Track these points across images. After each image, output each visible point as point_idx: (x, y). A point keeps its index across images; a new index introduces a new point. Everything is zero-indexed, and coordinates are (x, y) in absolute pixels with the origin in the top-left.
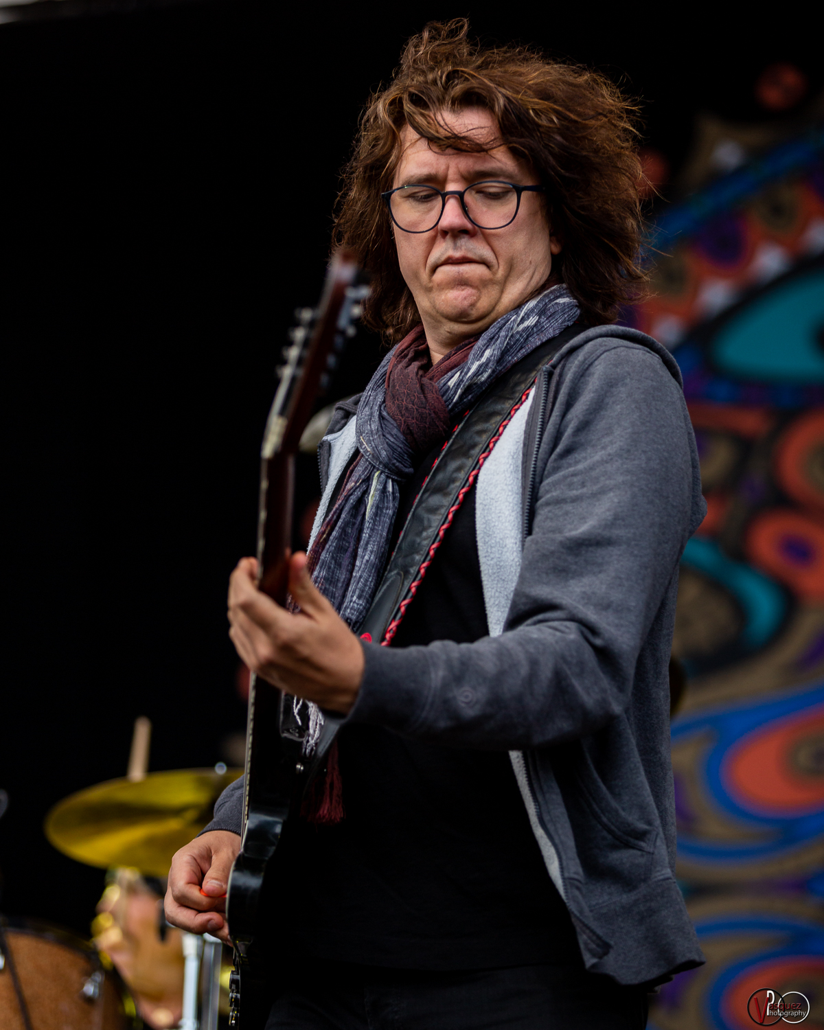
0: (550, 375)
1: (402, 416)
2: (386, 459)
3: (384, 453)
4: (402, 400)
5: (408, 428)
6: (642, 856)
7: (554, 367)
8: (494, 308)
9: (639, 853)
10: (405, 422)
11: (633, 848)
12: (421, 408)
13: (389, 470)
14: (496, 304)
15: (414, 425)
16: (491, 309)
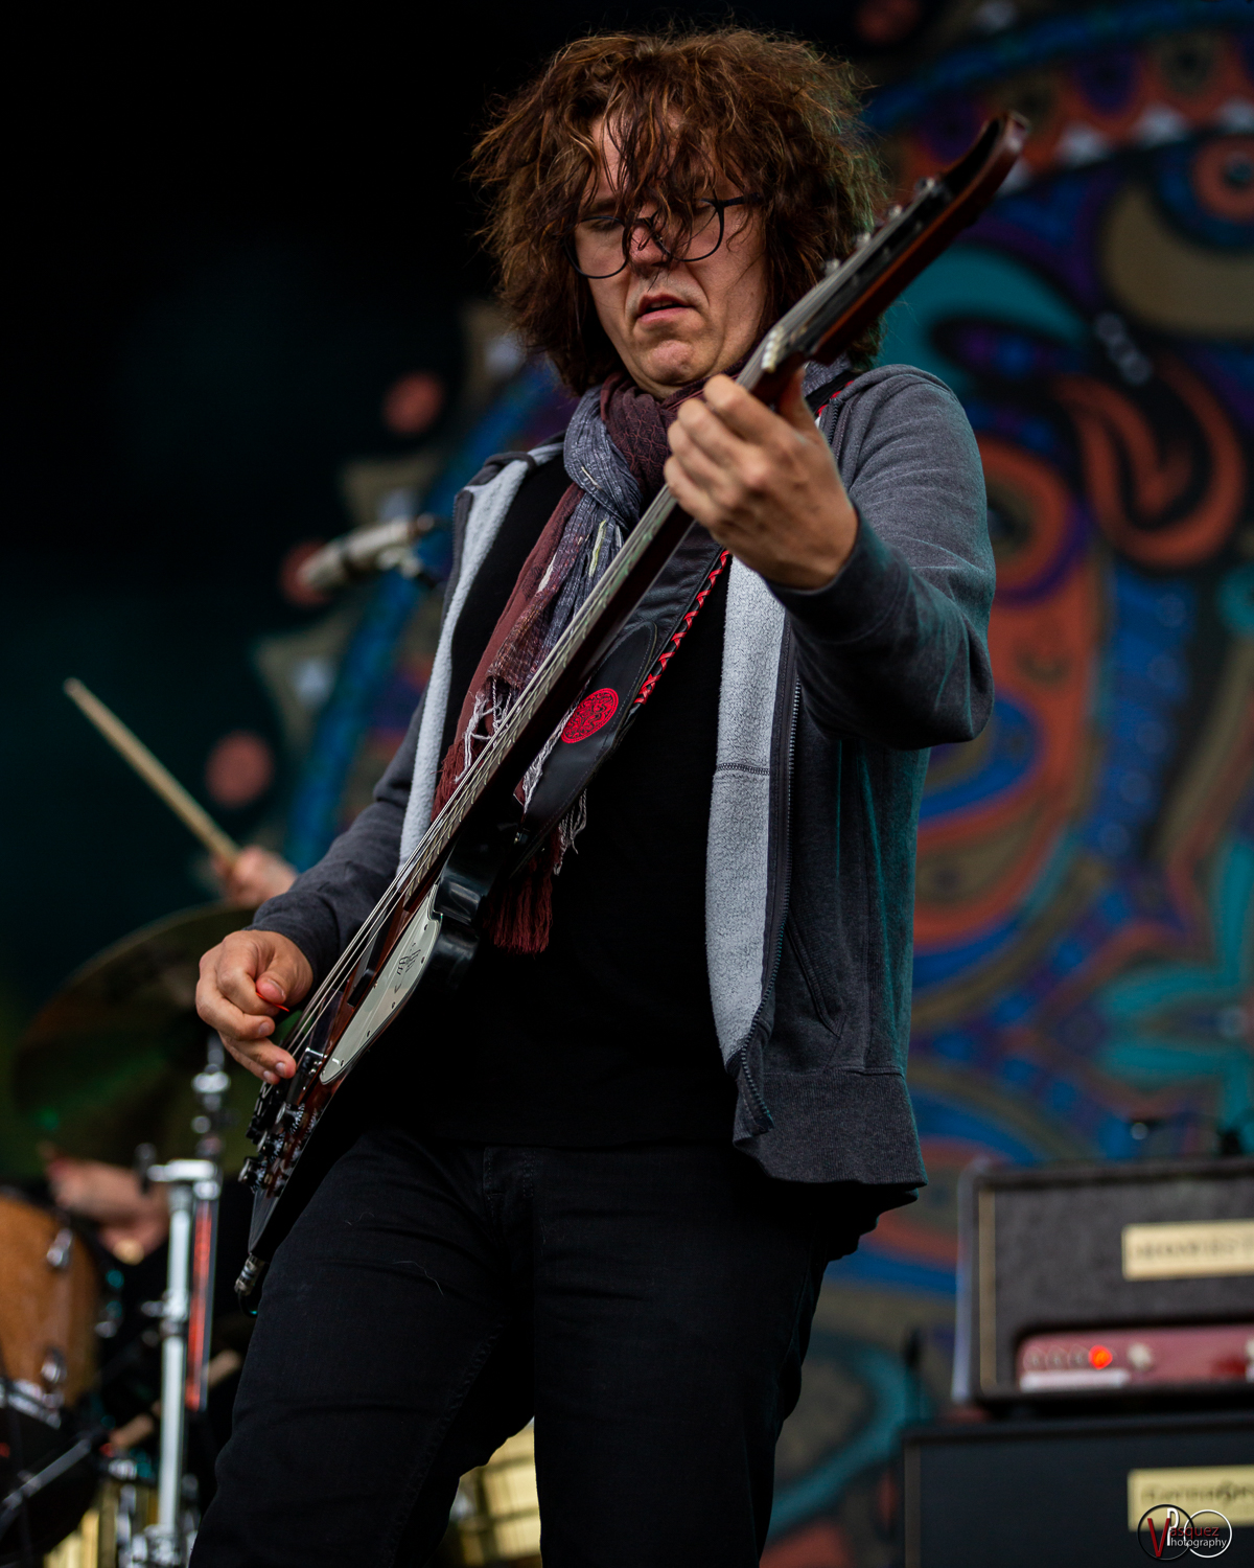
0: (840, 409)
1: (633, 452)
2: (621, 498)
3: (618, 490)
4: (636, 433)
5: (640, 468)
6: (828, 1036)
7: (845, 400)
8: (715, 360)
9: (826, 1031)
10: (636, 460)
11: (821, 1021)
12: (659, 443)
13: (619, 512)
14: (717, 357)
15: (648, 464)
16: (710, 363)
